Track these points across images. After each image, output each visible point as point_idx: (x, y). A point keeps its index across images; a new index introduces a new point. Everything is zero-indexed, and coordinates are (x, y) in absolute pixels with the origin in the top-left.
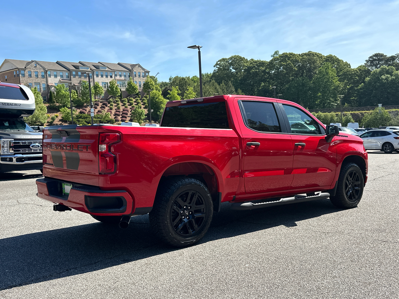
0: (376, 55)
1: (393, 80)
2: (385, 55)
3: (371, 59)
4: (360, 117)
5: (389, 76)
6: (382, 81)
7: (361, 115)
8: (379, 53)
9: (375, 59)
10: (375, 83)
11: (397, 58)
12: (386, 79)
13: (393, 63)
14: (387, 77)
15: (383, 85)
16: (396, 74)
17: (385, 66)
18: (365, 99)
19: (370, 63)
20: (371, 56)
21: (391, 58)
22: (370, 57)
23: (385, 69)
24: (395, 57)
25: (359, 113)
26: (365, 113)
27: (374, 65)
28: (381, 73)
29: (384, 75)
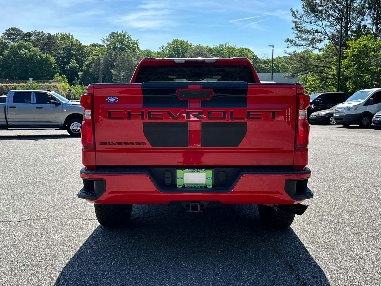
0: (13, 29)
1: (31, 56)
2: (22, 31)
3: (7, 32)
4: (5, 90)
5: (27, 51)
6: (21, 55)
7: (6, 88)
8: (16, 28)
9: (12, 33)
10: (14, 56)
11: (33, 35)
12: (25, 54)
13: (29, 39)
14: (26, 52)
15: (22, 59)
16: (34, 50)
17: (23, 42)
18: (5, 72)
19: (7, 36)
20: (7, 29)
21: (28, 34)
22: (7, 31)
23: (23, 44)
24: (31, 33)
25: (3, 86)
26: (9, 86)
27: (11, 38)
28: (20, 48)
29: (23, 50)
